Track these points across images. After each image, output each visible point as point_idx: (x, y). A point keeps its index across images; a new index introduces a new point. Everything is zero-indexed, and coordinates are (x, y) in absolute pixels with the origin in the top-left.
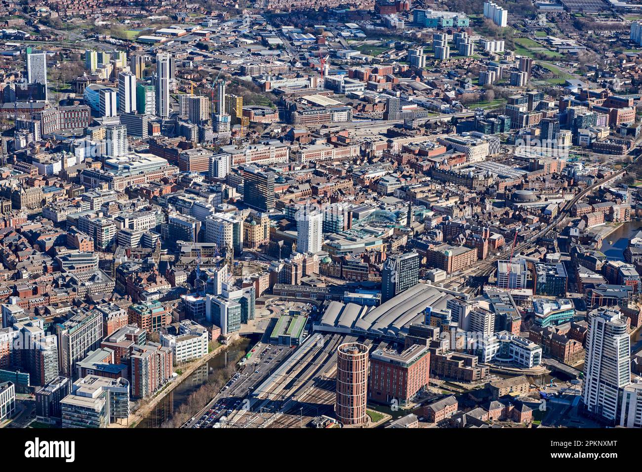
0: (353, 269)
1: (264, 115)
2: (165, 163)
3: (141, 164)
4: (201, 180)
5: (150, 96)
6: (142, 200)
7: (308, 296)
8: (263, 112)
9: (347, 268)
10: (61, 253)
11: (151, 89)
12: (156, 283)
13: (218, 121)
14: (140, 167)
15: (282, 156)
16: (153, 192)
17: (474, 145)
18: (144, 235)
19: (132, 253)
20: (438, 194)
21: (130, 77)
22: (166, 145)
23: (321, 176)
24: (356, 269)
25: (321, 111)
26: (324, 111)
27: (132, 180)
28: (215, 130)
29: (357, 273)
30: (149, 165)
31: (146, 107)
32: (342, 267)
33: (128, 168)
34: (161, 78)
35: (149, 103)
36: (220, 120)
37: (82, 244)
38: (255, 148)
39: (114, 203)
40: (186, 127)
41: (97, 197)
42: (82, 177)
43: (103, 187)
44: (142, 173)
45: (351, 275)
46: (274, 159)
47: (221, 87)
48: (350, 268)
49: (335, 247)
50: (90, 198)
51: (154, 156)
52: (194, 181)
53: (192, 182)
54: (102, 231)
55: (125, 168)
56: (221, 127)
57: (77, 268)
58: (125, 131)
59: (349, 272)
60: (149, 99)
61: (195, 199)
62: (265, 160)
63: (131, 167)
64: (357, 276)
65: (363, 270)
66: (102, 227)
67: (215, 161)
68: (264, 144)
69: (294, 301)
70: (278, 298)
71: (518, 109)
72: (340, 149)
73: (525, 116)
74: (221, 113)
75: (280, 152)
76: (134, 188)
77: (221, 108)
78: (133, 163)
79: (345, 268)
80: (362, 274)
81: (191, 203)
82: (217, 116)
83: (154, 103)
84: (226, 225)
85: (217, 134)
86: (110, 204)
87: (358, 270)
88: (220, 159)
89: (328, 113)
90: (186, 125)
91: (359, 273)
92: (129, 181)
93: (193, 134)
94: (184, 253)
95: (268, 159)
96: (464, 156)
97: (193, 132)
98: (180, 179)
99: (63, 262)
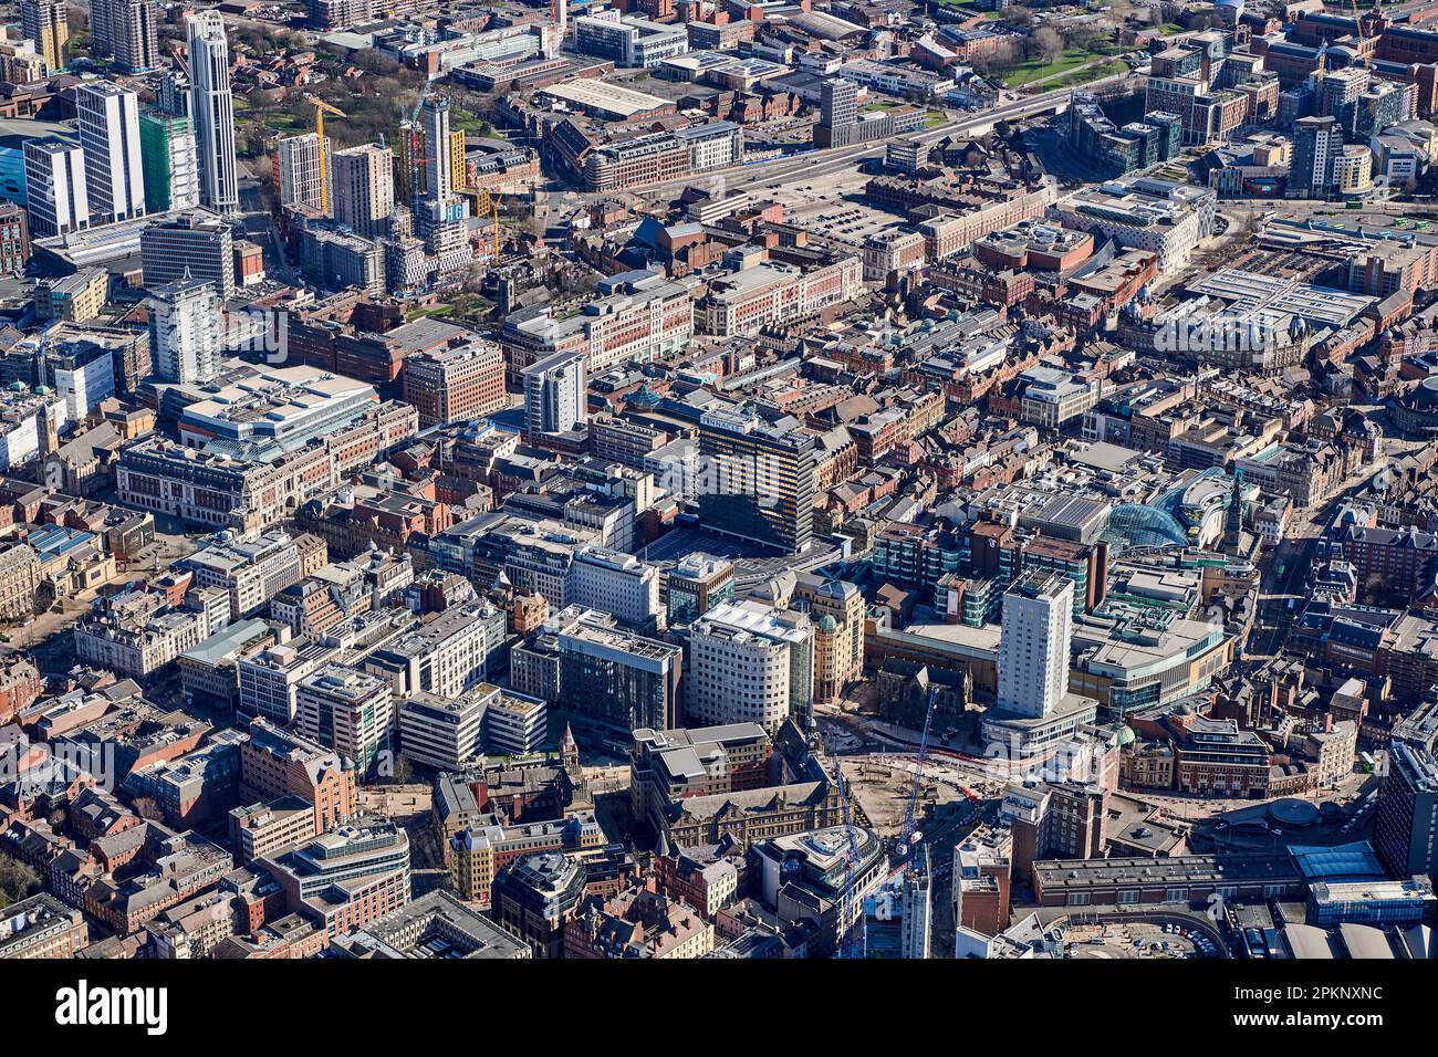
0: (1213, 758)
1: (502, 171)
2: (365, 395)
3: (304, 413)
4: (512, 448)
5: (181, 148)
6: (386, 555)
7: (1161, 897)
8: (499, 161)
9: (1195, 757)
10: (260, 832)
11: (184, 129)
12: (673, 931)
13: (437, 222)
14: (302, 421)
15: (678, 322)
16: (409, 522)
17: (1166, 222)
18: (489, 710)
19: (491, 793)
20: (1223, 418)
21: (121, 99)
22: (338, 329)
23: (831, 383)
24: (1223, 759)
25: (664, 144)
26: (671, 142)
27: (297, 473)
28: (430, 251)
29: (1230, 771)
30: (325, 411)
31: (173, 182)
32: (1176, 755)
33: (270, 432)
34: (212, 93)
35: (179, 171)
36: (443, 218)
37: (323, 786)
38: (610, 311)
39: (313, 584)
40: (347, 249)
41: (242, 566)
42: (123, 476)
43: (247, 525)
44: (316, 442)
45: (1211, 779)
46: (660, 334)
47: (438, 115)
48: (1203, 757)
49: (1104, 675)
50: (224, 572)
51: (323, 373)
52: (496, 455)
53: (492, 460)
54: (356, 717)
55: (260, 431)
56: (446, 237)
57: (357, 896)
58: (211, 299)
59: (1204, 768)
60: (180, 158)
61: (573, 542)
62: (636, 343)
63: (277, 425)
64: (1229, 780)
65: (1250, 760)
66: (352, 705)
67: (546, 382)
68: (619, 290)
69: (1118, 922)
70: (1064, 914)
71: (1192, 90)
72: (818, 276)
73: (1212, 107)
74: (440, 195)
75: (674, 312)
76: (326, 506)
77: (440, 180)
78: (276, 411)
79: (1186, 757)
80: (1246, 771)
81: (565, 557)
82: (432, 204)
83: (194, 167)
84: (772, 654)
85: (435, 261)
86: (305, 590)
87: (1231, 759)
88: (560, 374)
89: (683, 148)
90: (340, 241)
91: (1238, 770)
92: (289, 476)
93: (371, 269)
94: (681, 779)
95: (646, 338)
96: (1153, 259)
97: (371, 263)
98: (449, 453)
99: (303, 881)
